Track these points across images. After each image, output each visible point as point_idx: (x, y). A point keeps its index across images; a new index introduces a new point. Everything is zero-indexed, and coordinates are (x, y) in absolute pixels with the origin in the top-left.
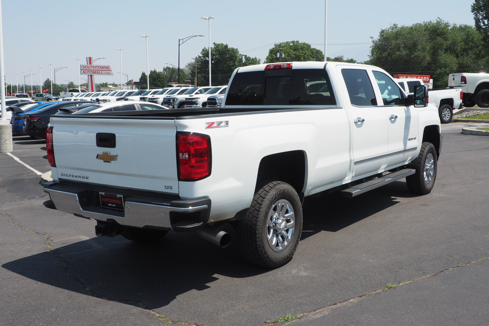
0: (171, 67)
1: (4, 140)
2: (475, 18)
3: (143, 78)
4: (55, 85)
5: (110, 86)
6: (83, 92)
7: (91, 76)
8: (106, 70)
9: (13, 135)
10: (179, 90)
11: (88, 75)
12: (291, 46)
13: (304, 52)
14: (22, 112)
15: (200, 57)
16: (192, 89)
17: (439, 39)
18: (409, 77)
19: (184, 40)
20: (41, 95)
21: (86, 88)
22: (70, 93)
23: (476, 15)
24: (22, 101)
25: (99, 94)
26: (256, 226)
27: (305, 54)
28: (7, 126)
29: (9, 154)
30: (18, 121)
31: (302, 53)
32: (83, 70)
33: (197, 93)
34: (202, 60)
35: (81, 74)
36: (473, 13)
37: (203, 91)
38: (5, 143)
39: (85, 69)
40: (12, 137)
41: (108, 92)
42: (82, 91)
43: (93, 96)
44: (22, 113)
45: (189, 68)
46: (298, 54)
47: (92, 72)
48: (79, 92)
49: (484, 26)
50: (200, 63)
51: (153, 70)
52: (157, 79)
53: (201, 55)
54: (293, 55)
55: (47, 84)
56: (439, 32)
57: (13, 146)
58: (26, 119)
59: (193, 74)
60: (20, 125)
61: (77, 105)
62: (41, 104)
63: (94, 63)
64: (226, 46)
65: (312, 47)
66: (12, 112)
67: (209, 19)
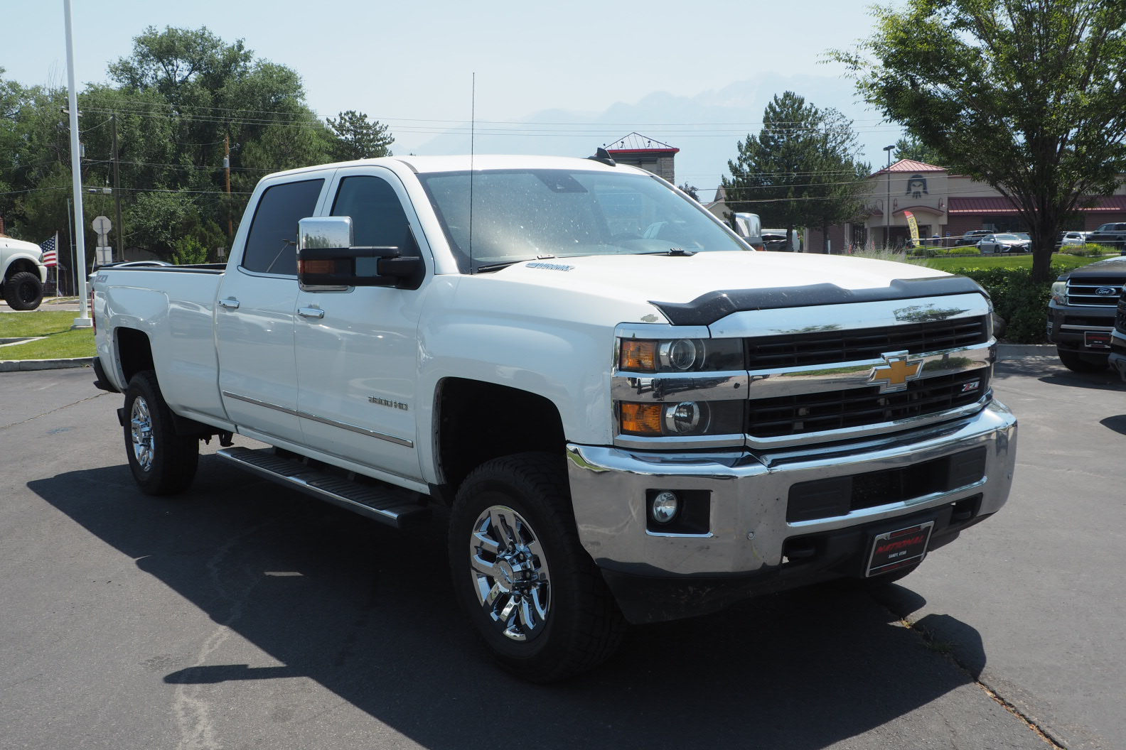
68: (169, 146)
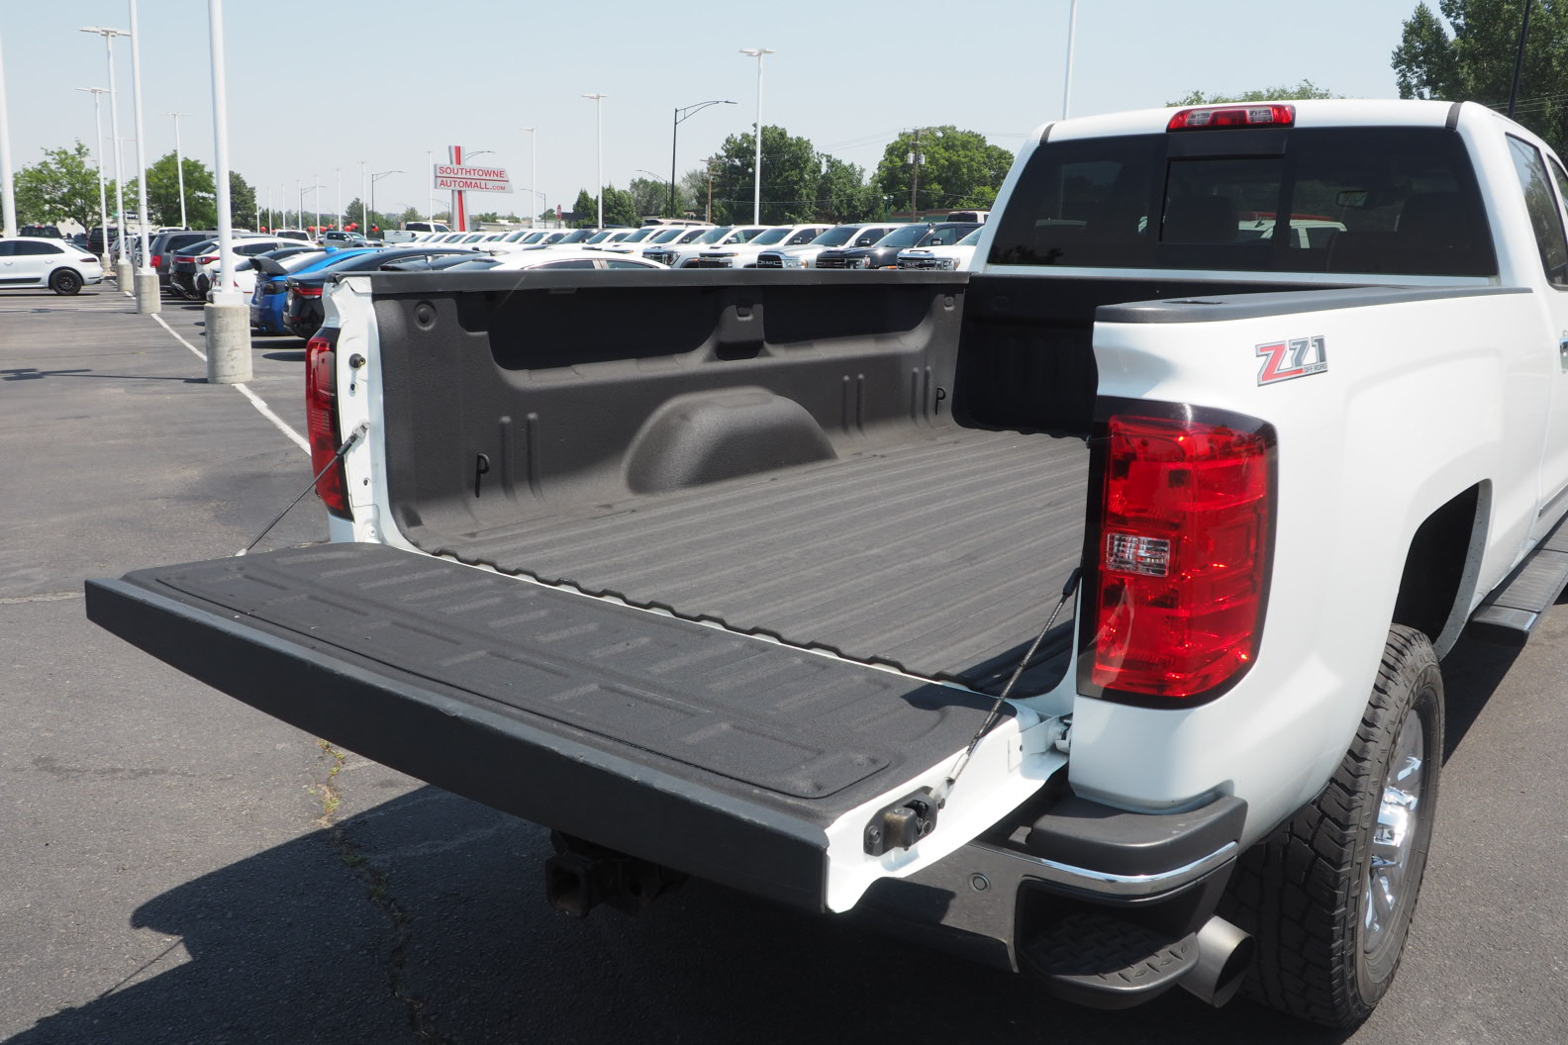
0: (650, 179)
1: (227, 349)
2: (1400, 84)
3: (582, 204)
4: (372, 215)
5: (502, 222)
6: (441, 231)
7: (460, 192)
8: (495, 179)
9: (253, 333)
10: (681, 232)
11: (453, 191)
12: (938, 139)
13: (970, 154)
14: (283, 272)
15: (719, 157)
16: (716, 230)
19: (689, 112)
20: (340, 237)
21: (446, 222)
22: (410, 233)
23: (1404, 76)
24: (286, 245)
25: (480, 238)
26: (1339, 866)
27: (972, 160)
28: (237, 310)
29: (241, 388)
30: (273, 298)
31: (965, 157)
32: (442, 177)
33: (728, 242)
34: (724, 164)
35: (436, 187)
36: (1397, 70)
37: (742, 236)
38: (230, 356)
39: (445, 175)
40: (249, 339)
41: (501, 234)
42: (439, 229)
43: (464, 242)
44: (282, 275)
45: (689, 184)
46: (955, 158)
47: (461, 184)
48: (430, 230)
50: (720, 173)
51: (606, 186)
52: (615, 208)
53: (723, 153)
54: (942, 161)
55: (355, 213)
57: (254, 364)
58: (290, 294)
59: (702, 197)
60: (276, 307)
61: (429, 257)
62: (333, 253)
63: (468, 162)
64: (782, 134)
65: (988, 144)
66: (257, 272)
67: (759, 55)
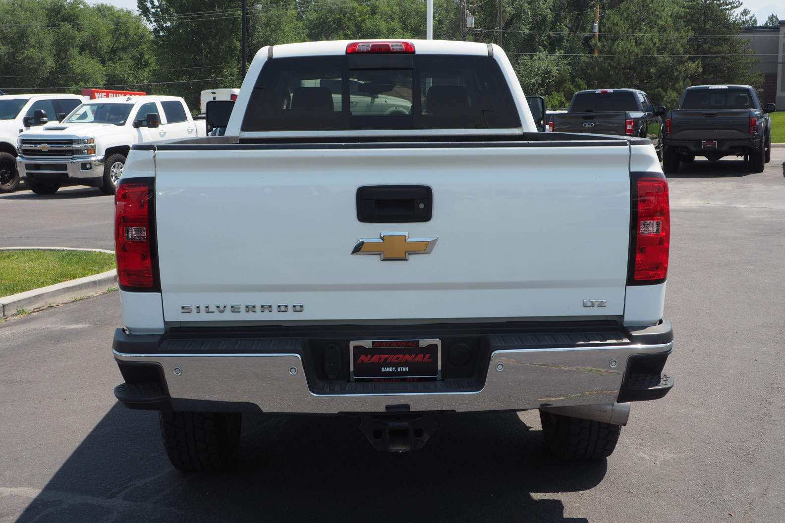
17: (67, 27)
18: (112, 94)
49: (153, 8)
56: (64, 13)
68: (550, 15)
